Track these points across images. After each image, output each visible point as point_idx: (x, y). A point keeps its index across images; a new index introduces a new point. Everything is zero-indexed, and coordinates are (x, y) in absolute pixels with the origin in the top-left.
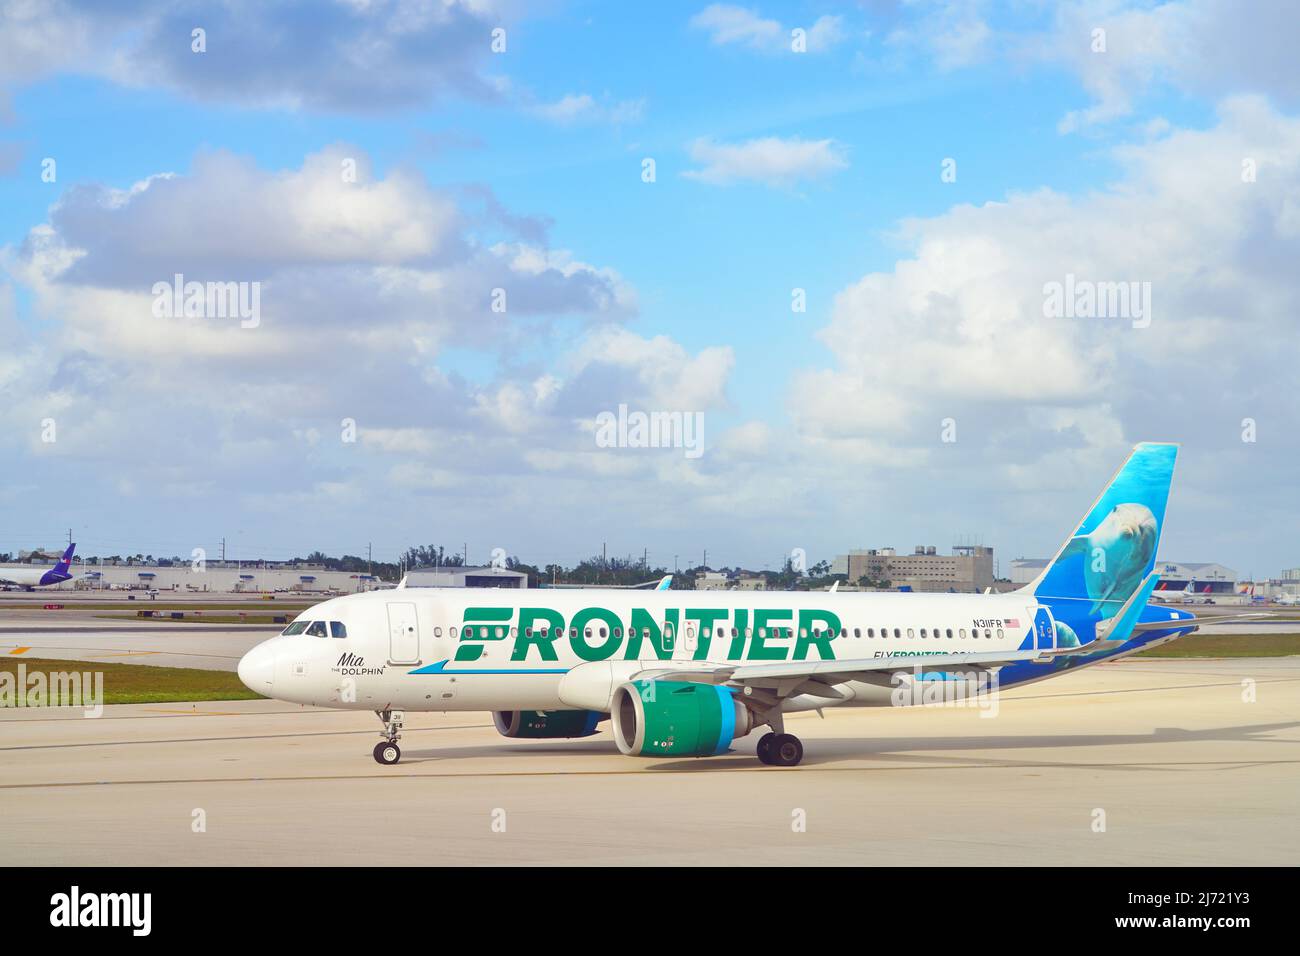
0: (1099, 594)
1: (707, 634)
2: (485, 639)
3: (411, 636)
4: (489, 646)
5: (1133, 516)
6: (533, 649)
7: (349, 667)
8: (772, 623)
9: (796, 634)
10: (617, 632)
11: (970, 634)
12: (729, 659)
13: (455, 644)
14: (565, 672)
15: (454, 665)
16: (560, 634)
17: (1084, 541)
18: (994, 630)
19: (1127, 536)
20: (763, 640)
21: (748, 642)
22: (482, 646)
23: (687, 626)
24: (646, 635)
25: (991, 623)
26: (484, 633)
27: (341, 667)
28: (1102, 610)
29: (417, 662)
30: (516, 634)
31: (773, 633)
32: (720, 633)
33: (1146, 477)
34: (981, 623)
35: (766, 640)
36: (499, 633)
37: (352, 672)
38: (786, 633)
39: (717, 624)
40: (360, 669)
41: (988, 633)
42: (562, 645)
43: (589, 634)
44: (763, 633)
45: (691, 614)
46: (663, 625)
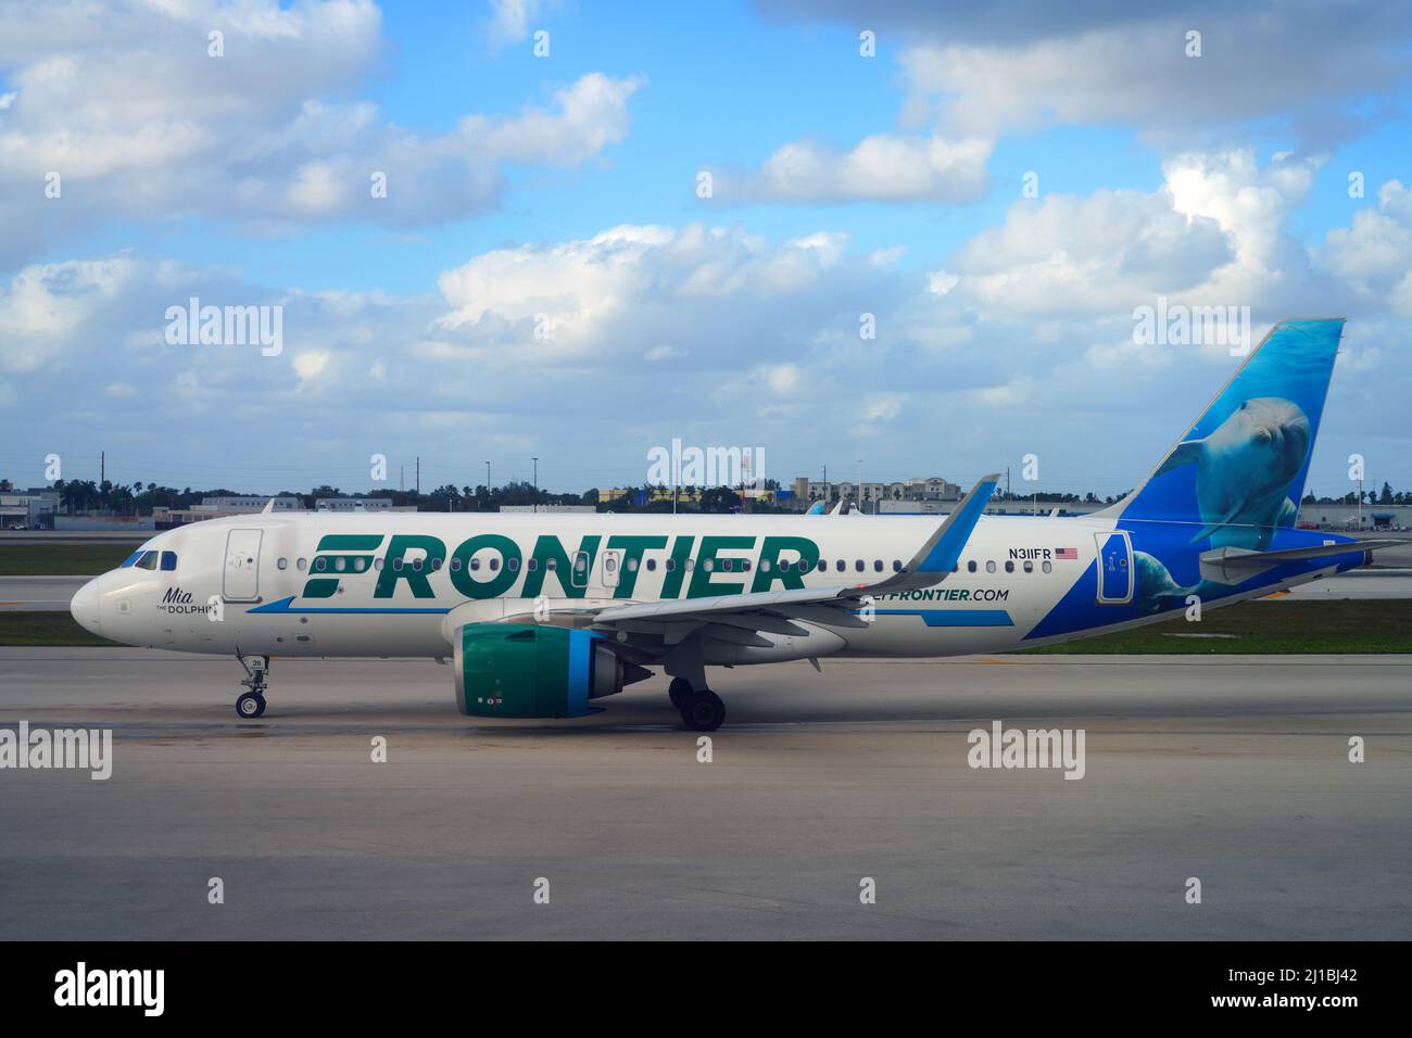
0: (1218, 516)
1: (632, 566)
2: (341, 572)
3: (249, 568)
4: (345, 580)
5: (1275, 414)
6: (402, 584)
7: (176, 605)
8: (722, 554)
9: (754, 567)
10: (513, 565)
11: (1001, 567)
12: (661, 597)
13: (305, 577)
14: (446, 611)
15: (301, 602)
16: (438, 566)
17: (1199, 446)
18: (1037, 562)
19: (1260, 440)
20: (709, 574)
21: (688, 577)
22: (338, 580)
23: (607, 557)
24: (551, 568)
25: (1035, 553)
26: (341, 565)
27: (167, 604)
28: (1211, 537)
29: (256, 599)
30: (381, 566)
31: (722, 566)
32: (652, 565)
33: (1292, 363)
34: (1020, 554)
35: (713, 574)
36: (361, 565)
37: (180, 610)
38: (740, 566)
39: (648, 554)
40: (189, 606)
41: (1029, 566)
42: (440, 579)
43: (476, 567)
44: (709, 566)
45: (615, 542)
46: (576, 555)
